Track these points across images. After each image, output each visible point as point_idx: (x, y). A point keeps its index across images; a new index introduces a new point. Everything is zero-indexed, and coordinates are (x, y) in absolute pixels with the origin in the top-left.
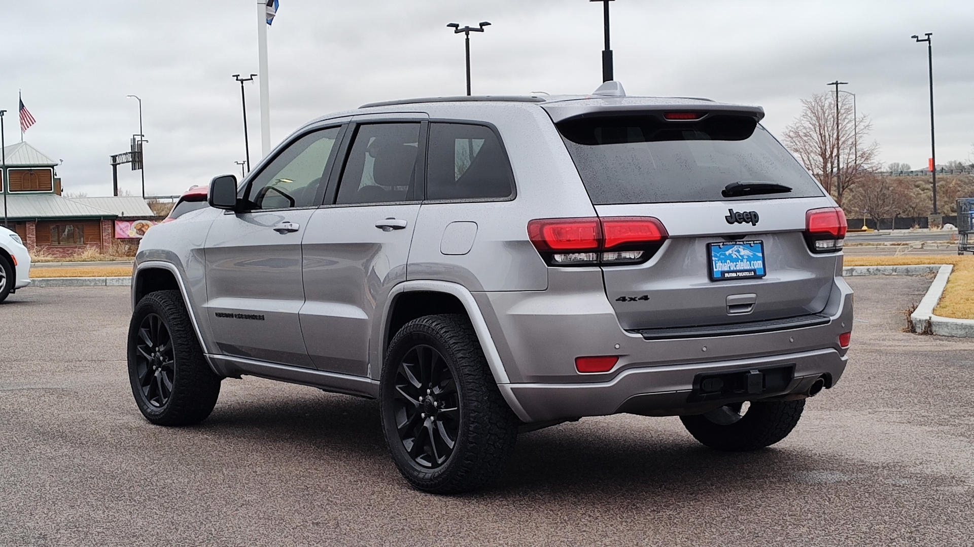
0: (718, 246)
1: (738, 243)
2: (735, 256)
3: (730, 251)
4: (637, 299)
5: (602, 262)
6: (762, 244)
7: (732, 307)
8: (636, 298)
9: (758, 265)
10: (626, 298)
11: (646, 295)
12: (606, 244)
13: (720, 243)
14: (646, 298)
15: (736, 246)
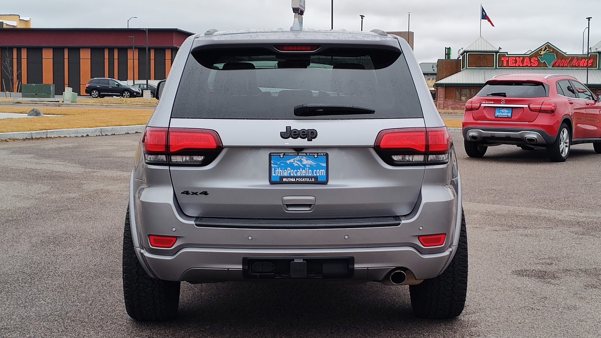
0: (279, 156)
1: (300, 154)
2: (297, 165)
3: (292, 161)
4: (198, 194)
5: (170, 163)
6: (327, 155)
7: (288, 206)
8: (198, 192)
9: (322, 173)
10: (189, 192)
11: (206, 191)
12: (171, 149)
13: (281, 153)
14: (205, 193)
15: (298, 157)
